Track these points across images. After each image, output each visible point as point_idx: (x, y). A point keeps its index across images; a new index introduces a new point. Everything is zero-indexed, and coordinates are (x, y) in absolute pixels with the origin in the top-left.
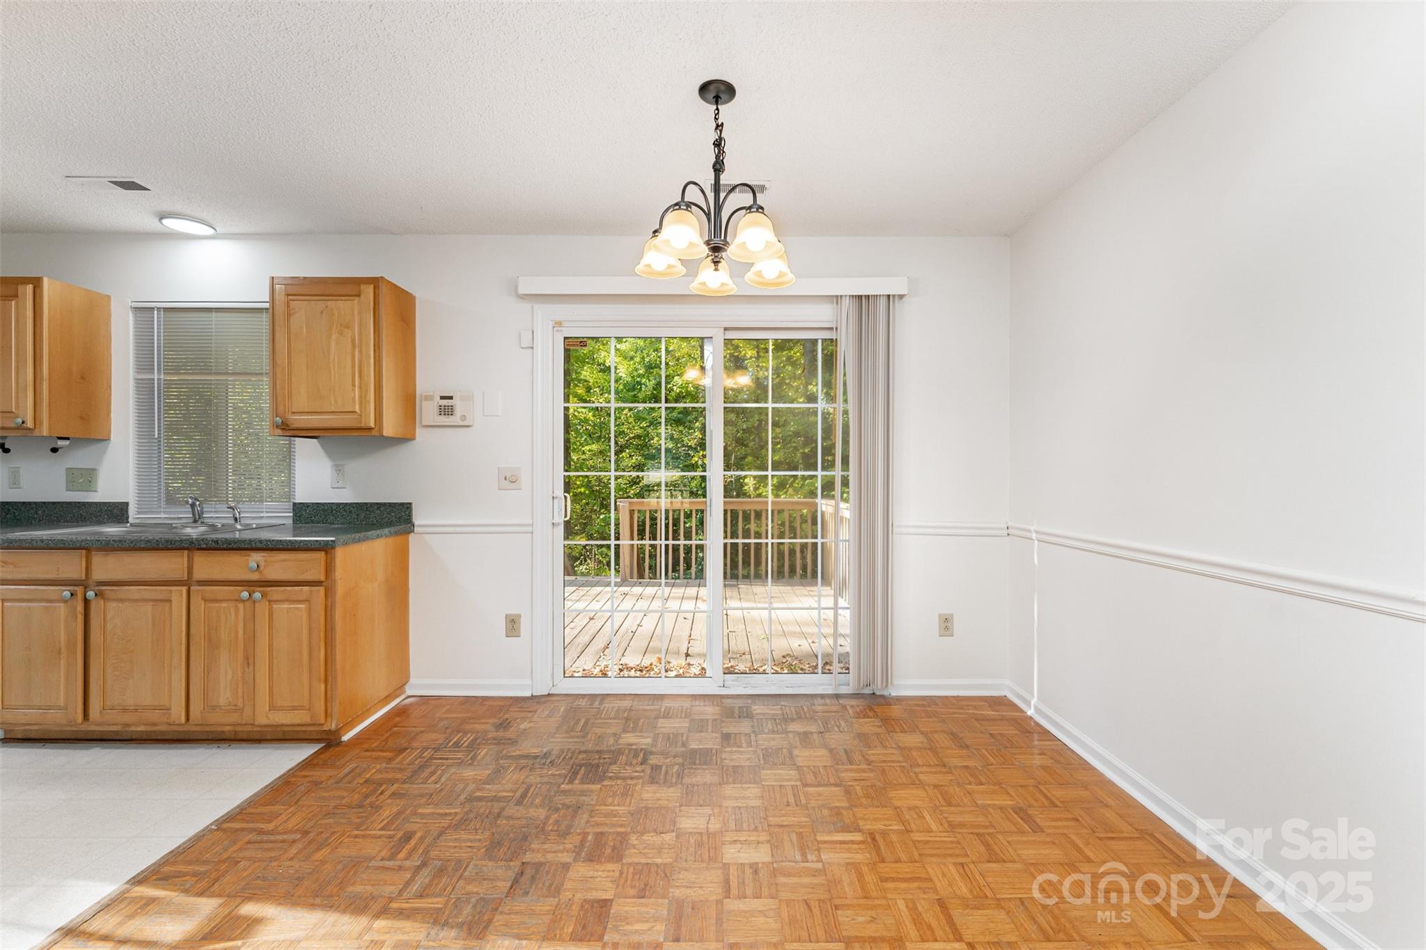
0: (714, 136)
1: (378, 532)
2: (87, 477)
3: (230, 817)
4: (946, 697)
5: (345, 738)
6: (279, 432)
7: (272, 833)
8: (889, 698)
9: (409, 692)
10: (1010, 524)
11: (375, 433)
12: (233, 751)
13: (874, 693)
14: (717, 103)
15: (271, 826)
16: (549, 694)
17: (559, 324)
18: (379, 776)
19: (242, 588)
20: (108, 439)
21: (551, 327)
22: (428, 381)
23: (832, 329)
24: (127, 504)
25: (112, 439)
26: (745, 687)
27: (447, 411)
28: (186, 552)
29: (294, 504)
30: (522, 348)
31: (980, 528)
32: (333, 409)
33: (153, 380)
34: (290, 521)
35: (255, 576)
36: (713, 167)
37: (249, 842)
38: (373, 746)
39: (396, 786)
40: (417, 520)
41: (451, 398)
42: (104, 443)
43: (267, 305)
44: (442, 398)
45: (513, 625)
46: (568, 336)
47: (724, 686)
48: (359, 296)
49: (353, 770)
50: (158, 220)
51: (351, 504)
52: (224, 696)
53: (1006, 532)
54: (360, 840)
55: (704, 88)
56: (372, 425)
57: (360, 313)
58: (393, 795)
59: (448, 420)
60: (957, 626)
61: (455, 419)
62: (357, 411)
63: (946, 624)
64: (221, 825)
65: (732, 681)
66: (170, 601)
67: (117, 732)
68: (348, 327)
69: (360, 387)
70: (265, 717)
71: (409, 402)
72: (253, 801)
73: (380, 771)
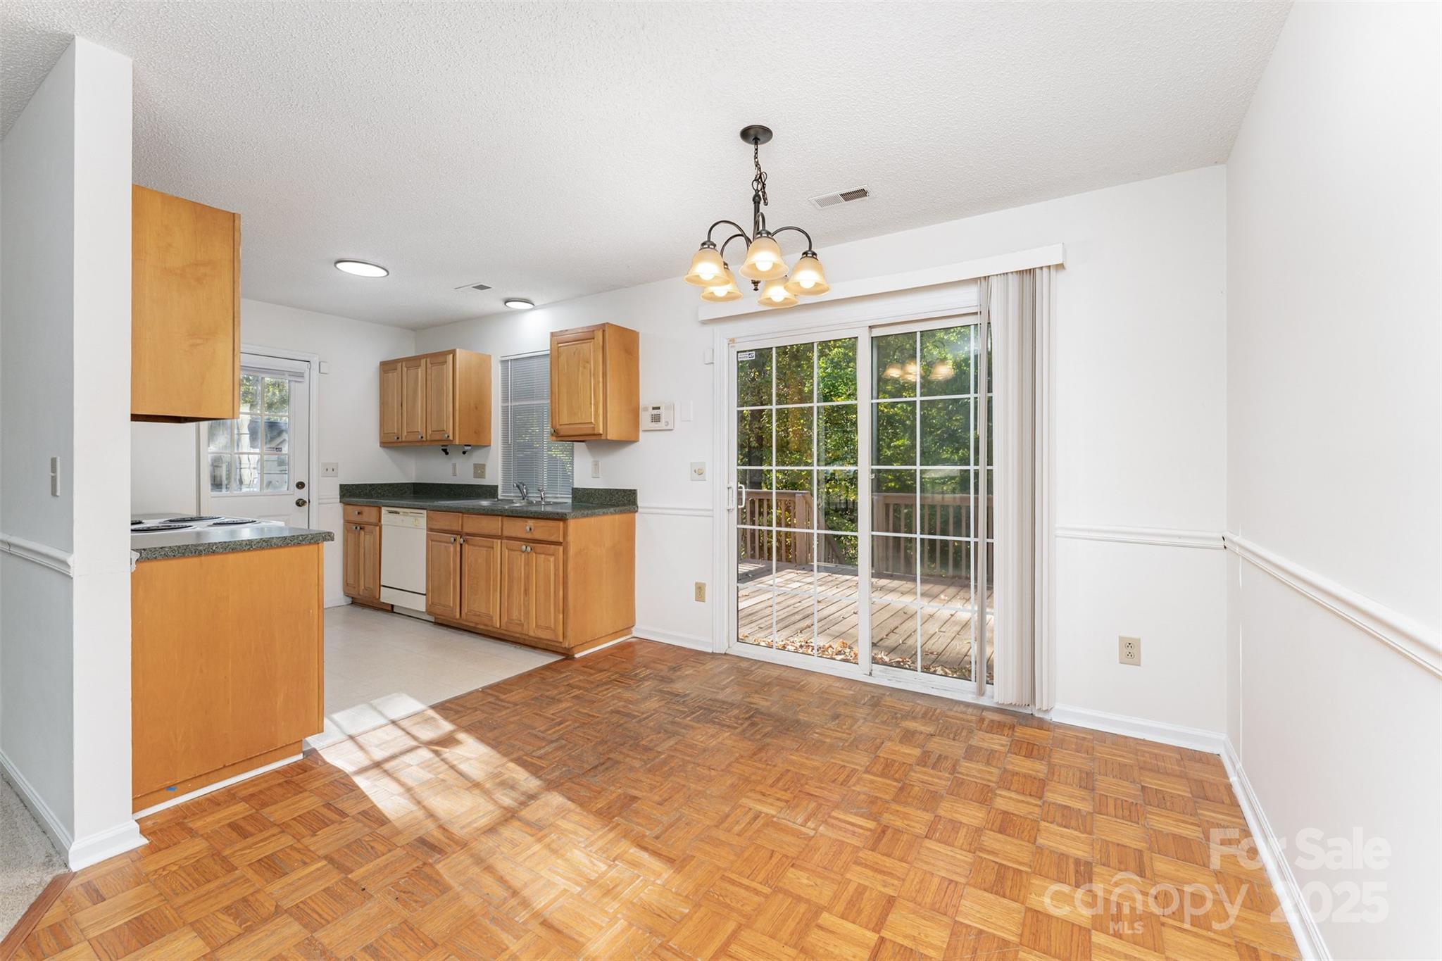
0: (753, 173)
1: (604, 510)
2: (480, 470)
3: (491, 687)
4: (1126, 737)
5: (577, 656)
6: (554, 438)
7: (502, 700)
8: (1050, 723)
9: (635, 634)
10: (1227, 535)
11: (603, 437)
12: (522, 651)
13: (1032, 714)
14: (756, 143)
15: (503, 697)
16: (725, 654)
17: (732, 341)
18: (577, 683)
19: (522, 543)
20: (490, 445)
21: (727, 344)
22: (648, 396)
23: (976, 313)
24: (497, 486)
25: (492, 444)
26: (889, 680)
27: (656, 419)
28: (500, 518)
29: (573, 489)
30: (707, 364)
31: (1180, 537)
32: (580, 422)
33: (508, 406)
34: (570, 501)
35: (529, 536)
36: (753, 200)
37: (490, 702)
38: (590, 664)
39: (581, 691)
40: (640, 503)
41: (659, 408)
42: (486, 449)
43: (548, 352)
44: (654, 408)
45: (700, 590)
46: (740, 350)
47: (871, 674)
48: (594, 338)
49: (567, 676)
50: (503, 303)
51: (602, 490)
52: (515, 615)
53: (1221, 543)
54: (537, 717)
55: (745, 134)
56: (601, 432)
57: (594, 351)
58: (576, 697)
59: (656, 426)
60: (1145, 651)
61: (661, 425)
62: (593, 421)
63: (1130, 651)
64: (485, 691)
65: (880, 671)
66: (493, 548)
67: (471, 627)
68: (588, 362)
69: (594, 405)
70: (533, 631)
71: (634, 412)
72: (505, 682)
73: (580, 681)
